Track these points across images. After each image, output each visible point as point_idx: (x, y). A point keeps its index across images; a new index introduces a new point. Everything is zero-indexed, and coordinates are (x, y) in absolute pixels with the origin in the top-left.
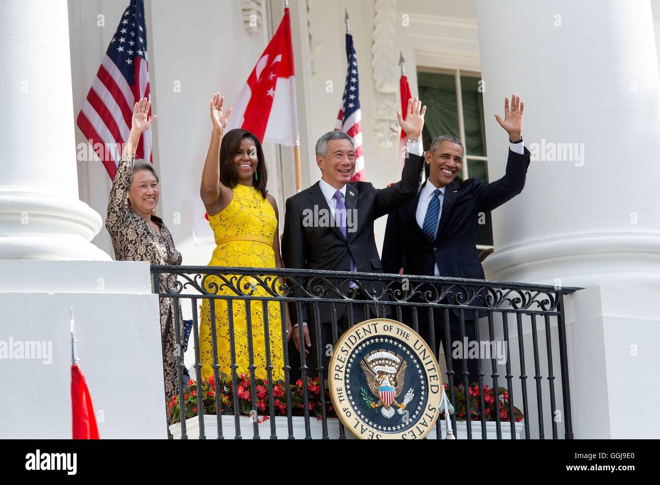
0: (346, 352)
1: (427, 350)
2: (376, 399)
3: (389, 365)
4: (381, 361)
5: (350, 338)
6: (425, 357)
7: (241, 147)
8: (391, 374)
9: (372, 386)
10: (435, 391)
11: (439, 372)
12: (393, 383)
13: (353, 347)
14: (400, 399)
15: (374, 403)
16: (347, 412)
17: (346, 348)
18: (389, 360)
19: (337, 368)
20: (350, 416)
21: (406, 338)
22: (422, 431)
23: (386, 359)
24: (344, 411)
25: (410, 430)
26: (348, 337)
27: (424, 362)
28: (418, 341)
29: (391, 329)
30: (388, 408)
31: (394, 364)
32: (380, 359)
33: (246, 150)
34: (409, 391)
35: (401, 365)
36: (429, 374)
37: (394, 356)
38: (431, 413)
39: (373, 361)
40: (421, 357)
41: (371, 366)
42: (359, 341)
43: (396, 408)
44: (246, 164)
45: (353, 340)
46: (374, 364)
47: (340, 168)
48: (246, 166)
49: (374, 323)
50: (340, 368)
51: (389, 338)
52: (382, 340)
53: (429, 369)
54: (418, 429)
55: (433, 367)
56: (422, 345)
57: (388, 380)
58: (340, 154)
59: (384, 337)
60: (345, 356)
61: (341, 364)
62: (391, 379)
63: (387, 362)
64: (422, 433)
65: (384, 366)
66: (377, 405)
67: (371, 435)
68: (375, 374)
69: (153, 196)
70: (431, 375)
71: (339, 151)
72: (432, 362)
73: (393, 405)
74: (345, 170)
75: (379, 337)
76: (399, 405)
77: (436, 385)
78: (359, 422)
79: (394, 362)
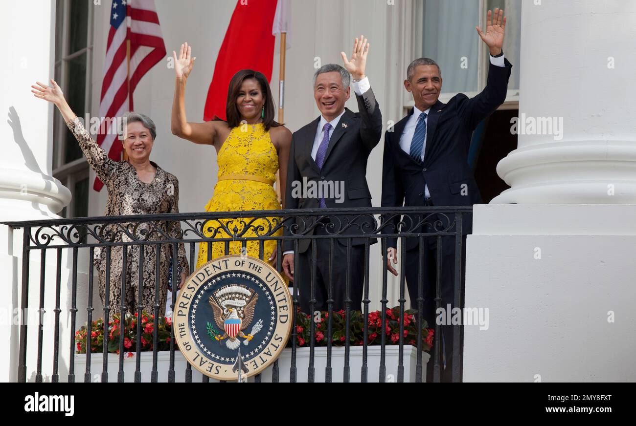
0: (193, 290)
1: (279, 282)
2: (222, 332)
3: (239, 299)
4: (231, 296)
5: (198, 276)
6: (277, 289)
7: (243, 89)
8: (241, 307)
9: (219, 320)
10: (284, 321)
11: (289, 302)
12: (242, 315)
13: (200, 284)
14: (247, 330)
15: (219, 336)
16: (187, 347)
17: (193, 285)
18: (240, 294)
19: (182, 305)
20: (190, 349)
21: (258, 271)
22: (265, 361)
23: (237, 293)
24: (184, 345)
25: (253, 360)
26: (196, 275)
27: (275, 294)
28: (270, 273)
29: (242, 264)
30: (233, 340)
31: (244, 297)
32: (230, 293)
33: (247, 91)
34: (258, 323)
35: (251, 298)
36: (279, 305)
37: (245, 289)
38: (276, 343)
39: (222, 296)
40: (272, 289)
41: (220, 300)
42: (207, 278)
43: (242, 339)
44: (248, 105)
45: (201, 277)
46: (223, 298)
47: (323, 101)
48: (249, 106)
49: (224, 259)
50: (184, 305)
51: (242, 272)
52: (234, 275)
53: (279, 300)
54: (261, 358)
55: (284, 298)
56: (274, 277)
57: (236, 313)
58: (321, 88)
59: (236, 272)
60: (191, 294)
61: (185, 301)
62: (240, 312)
63: (237, 296)
64: (264, 362)
65: (234, 300)
66: (222, 338)
67: (211, 367)
68: (223, 309)
69: (142, 146)
70: (281, 306)
71: (320, 85)
72: (283, 292)
73: (238, 337)
74: (329, 102)
75: (231, 272)
76: (245, 337)
77: (286, 314)
78: (199, 355)
79: (245, 295)
